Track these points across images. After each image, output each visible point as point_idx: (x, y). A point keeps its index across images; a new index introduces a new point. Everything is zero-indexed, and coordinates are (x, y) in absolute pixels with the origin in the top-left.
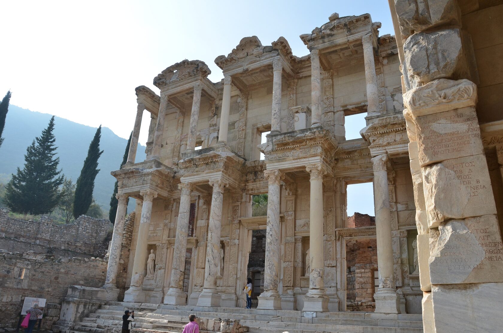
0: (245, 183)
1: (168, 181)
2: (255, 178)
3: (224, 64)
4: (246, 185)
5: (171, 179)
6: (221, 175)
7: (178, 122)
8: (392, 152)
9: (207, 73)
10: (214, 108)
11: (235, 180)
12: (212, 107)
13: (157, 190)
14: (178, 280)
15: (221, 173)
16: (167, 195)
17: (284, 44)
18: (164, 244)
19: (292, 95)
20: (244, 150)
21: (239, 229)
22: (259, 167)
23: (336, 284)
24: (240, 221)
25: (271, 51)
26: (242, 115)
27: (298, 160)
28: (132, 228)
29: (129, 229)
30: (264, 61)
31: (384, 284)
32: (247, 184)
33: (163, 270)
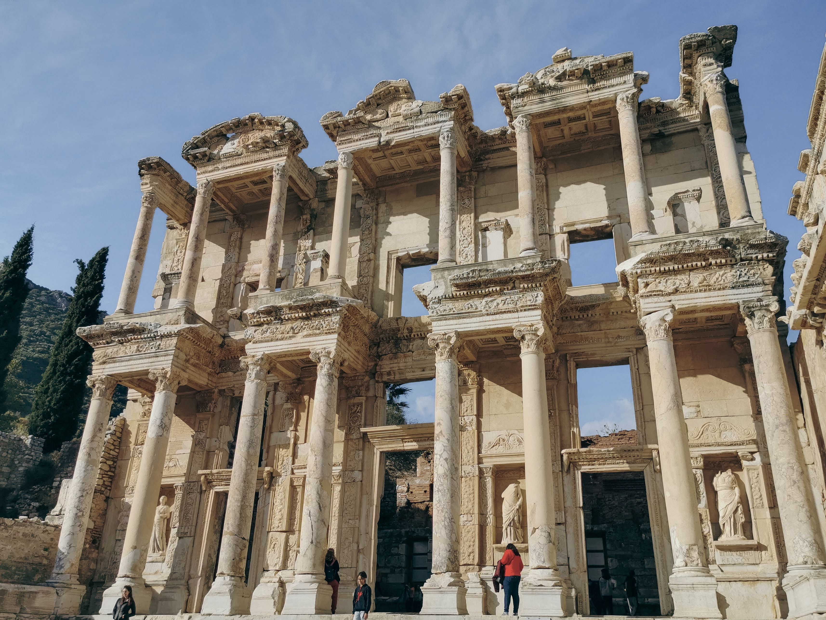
0: (376, 361)
1: (210, 352)
2: (394, 351)
3: (340, 129)
4: (376, 365)
5: (216, 349)
6: (336, 341)
7: (230, 238)
8: (684, 306)
9: (301, 145)
10: (307, 216)
11: (358, 352)
12: (302, 214)
13: (187, 370)
14: (237, 559)
15: (336, 336)
16: (206, 380)
17: (462, 101)
18: (192, 484)
19: (466, 201)
20: (371, 299)
21: (363, 450)
22: (406, 331)
23: (567, 560)
24: (365, 434)
25: (436, 112)
26: (366, 233)
27: (498, 316)
28: (117, 450)
29: (109, 454)
30: (422, 129)
31: (686, 558)
32: (380, 363)
33: (191, 539)
